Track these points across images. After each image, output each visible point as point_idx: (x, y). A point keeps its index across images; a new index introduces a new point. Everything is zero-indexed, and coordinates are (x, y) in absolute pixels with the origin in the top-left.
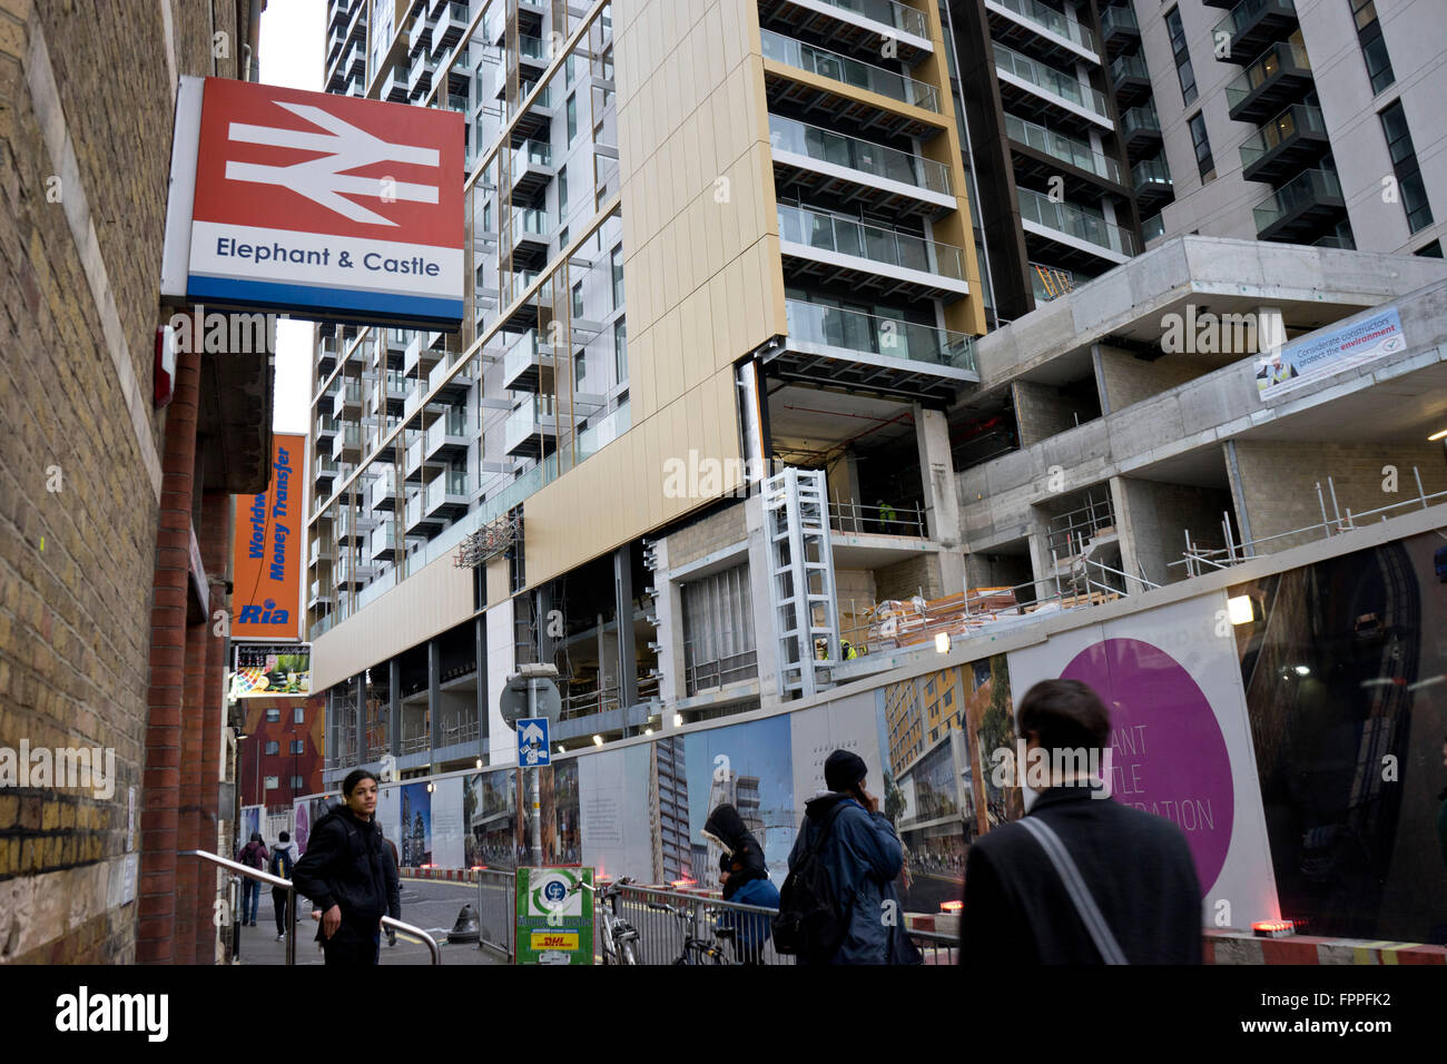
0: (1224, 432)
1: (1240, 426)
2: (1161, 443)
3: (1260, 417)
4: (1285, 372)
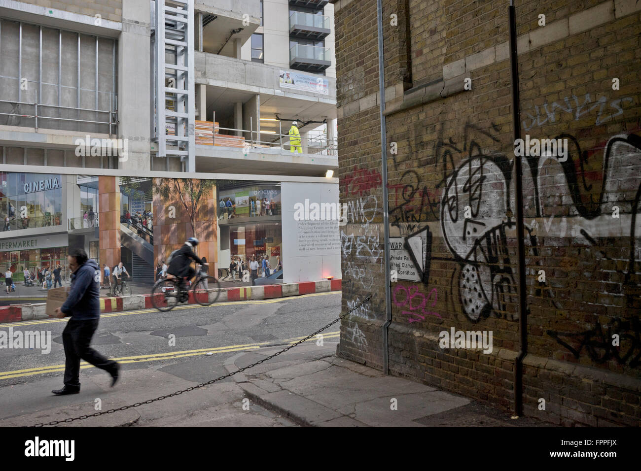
0: (263, 91)
1: (269, 92)
2: (233, 81)
3: (278, 92)
4: (290, 80)
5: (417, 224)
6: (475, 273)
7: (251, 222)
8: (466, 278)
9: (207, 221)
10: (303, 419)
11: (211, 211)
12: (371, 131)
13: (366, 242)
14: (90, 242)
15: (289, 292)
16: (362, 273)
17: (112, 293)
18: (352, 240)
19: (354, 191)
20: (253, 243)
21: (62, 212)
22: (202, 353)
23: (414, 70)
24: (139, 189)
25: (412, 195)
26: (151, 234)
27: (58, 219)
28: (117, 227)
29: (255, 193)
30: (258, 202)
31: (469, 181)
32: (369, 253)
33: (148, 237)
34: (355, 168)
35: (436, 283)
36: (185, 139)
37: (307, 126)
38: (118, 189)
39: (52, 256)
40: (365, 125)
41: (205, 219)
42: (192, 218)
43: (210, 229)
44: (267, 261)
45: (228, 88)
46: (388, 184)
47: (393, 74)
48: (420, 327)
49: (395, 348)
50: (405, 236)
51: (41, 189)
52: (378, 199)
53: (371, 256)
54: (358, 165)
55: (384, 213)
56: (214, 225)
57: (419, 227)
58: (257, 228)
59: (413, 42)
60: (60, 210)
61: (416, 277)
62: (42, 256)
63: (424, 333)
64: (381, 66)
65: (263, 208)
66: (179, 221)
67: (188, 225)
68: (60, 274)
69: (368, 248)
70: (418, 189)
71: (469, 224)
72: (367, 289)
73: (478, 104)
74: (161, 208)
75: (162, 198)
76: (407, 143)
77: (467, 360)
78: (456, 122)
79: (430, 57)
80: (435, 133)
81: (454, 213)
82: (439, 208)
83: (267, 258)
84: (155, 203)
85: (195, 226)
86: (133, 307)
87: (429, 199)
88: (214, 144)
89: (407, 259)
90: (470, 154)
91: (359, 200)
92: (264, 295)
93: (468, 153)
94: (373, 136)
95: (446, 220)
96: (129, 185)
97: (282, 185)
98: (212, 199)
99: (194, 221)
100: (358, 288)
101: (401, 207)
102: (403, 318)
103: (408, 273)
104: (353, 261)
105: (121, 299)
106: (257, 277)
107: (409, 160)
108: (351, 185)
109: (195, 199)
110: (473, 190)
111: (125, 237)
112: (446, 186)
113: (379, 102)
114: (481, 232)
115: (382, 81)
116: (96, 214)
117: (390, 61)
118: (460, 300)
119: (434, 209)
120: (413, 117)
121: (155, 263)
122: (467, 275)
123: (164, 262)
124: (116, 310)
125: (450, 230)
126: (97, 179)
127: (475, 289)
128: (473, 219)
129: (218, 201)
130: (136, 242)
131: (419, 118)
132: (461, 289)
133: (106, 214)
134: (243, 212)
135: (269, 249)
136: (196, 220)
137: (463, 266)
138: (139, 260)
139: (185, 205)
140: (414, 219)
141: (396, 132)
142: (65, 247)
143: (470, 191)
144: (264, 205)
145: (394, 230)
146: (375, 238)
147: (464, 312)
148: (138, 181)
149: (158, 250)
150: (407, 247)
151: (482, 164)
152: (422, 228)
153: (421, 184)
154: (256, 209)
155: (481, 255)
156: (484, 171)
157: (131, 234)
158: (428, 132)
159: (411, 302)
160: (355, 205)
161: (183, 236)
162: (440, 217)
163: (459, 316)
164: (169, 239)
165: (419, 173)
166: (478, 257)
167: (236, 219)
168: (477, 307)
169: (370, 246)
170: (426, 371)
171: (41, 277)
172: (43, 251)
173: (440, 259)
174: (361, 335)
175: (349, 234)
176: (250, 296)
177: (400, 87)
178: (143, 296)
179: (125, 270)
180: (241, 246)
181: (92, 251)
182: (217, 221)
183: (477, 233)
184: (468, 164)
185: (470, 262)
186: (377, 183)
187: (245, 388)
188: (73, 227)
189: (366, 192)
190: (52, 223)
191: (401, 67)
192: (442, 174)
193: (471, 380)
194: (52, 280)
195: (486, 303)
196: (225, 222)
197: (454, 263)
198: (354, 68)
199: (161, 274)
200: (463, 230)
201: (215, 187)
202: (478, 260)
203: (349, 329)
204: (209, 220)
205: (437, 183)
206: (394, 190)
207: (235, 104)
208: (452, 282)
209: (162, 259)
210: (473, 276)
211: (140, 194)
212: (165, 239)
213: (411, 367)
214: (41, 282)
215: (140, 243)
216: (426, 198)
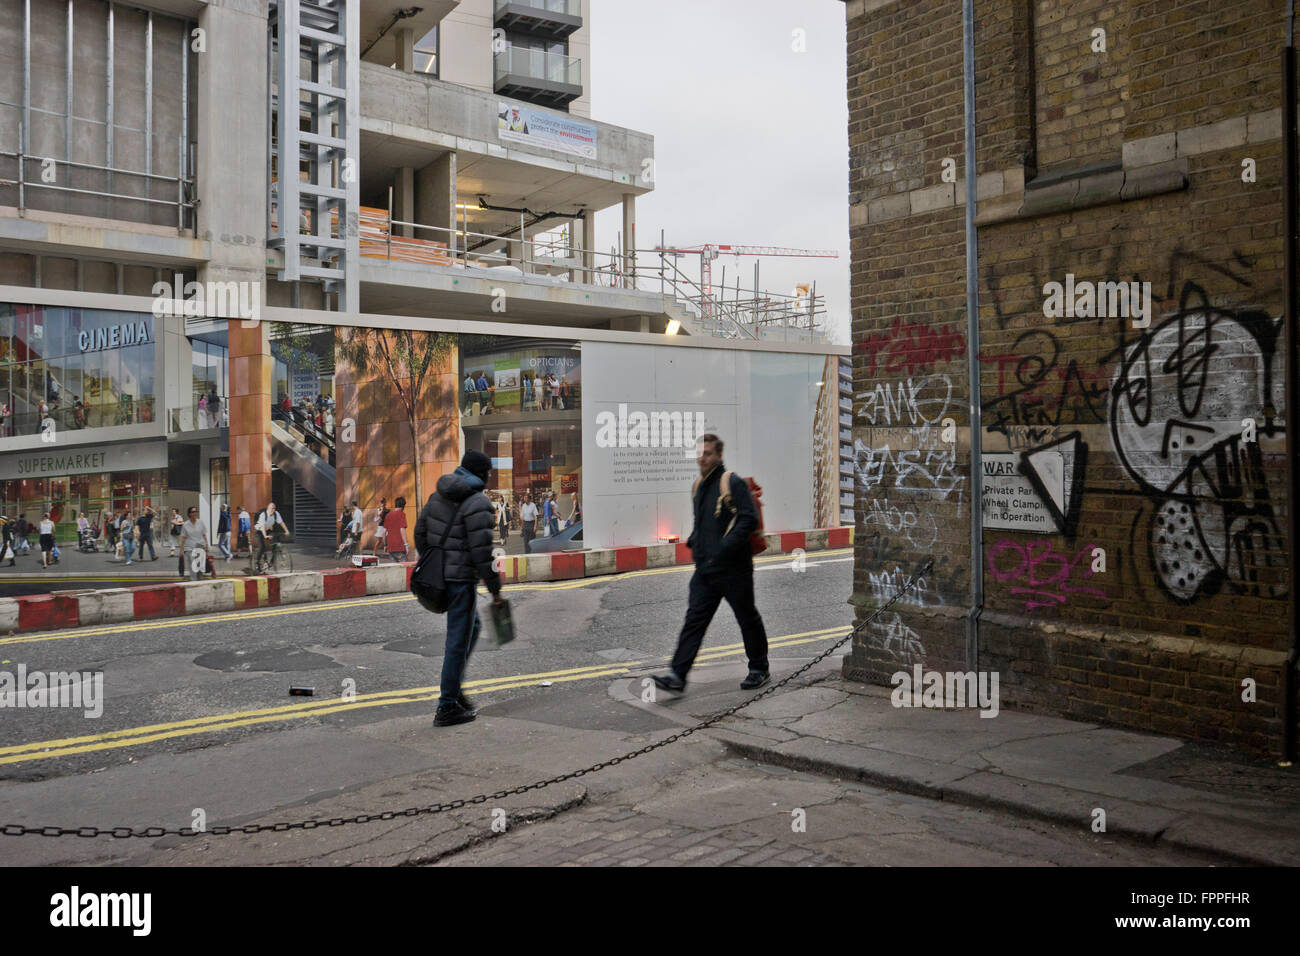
0: (465, 145)
1: (478, 148)
2: (402, 121)
3: (495, 150)
4: (520, 125)
5: (1052, 429)
6: (1188, 516)
7: (524, 424)
8: (1166, 525)
9: (440, 419)
10: (905, 780)
11: (448, 399)
12: (939, 254)
13: (921, 461)
14: (211, 460)
15: (598, 567)
16: (909, 518)
17: (255, 567)
18: (884, 458)
19: (892, 366)
20: (527, 465)
21: (155, 394)
22: (532, 683)
23: (1041, 145)
24: (308, 349)
25: (1040, 376)
26: (331, 444)
27: (147, 408)
28: (265, 429)
29: (533, 362)
30: (538, 382)
31: (1179, 352)
32: (929, 481)
33: (325, 451)
34: (896, 322)
35: (1096, 536)
36: (337, 243)
37: (542, 222)
38: (266, 349)
39: (135, 489)
40: (924, 241)
41: (436, 414)
42: (411, 412)
43: (446, 436)
44: (553, 503)
45: (392, 136)
46: (981, 354)
47: (999, 149)
48: (1054, 615)
49: (995, 656)
50: (1022, 450)
51: (113, 343)
52: (954, 381)
53: (933, 486)
54: (905, 317)
55: (972, 408)
56: (453, 426)
57: (1055, 433)
58: (534, 435)
59: (1040, 91)
60: (151, 389)
61: (1048, 525)
62: (116, 487)
63: (1065, 626)
64: (970, 134)
65: (546, 393)
66: (387, 419)
67: (403, 428)
68: (152, 526)
69: (925, 472)
70: (1054, 364)
71: (1175, 429)
72: (921, 548)
73: (1204, 217)
74: (351, 390)
75: (353, 369)
76: (1031, 279)
77: (1171, 670)
78: (1151, 245)
79: (1082, 121)
80: (1100, 264)
81: (1141, 411)
82: (1106, 400)
83: (554, 497)
84: (339, 379)
85: (416, 429)
86: (299, 598)
87: (1081, 384)
88: (389, 257)
89: (1026, 492)
90: (1183, 303)
91: (905, 383)
92: (550, 573)
93: (1176, 303)
94: (945, 263)
95: (1122, 421)
96: (289, 341)
97: (584, 348)
98: (450, 372)
99: (416, 418)
100: (900, 548)
101: (1011, 397)
102: (1013, 601)
103: (1027, 517)
104: (886, 497)
105: (277, 580)
106: (533, 536)
107: (1034, 310)
108: (883, 354)
109: (417, 372)
110: (1188, 369)
111: (280, 451)
112: (1123, 361)
113: (962, 199)
114: (1204, 443)
115: (971, 162)
116: (222, 400)
117: (994, 123)
118: (1153, 566)
119: (1094, 401)
120: (1046, 233)
121: (339, 505)
122: (1169, 520)
123: (355, 504)
124: (267, 603)
125: (1132, 439)
126: (224, 326)
127: (1188, 545)
128: (1186, 421)
129: (462, 377)
130: (302, 459)
131: (1060, 234)
132: (1156, 544)
133: (244, 400)
134: (507, 402)
135: (557, 479)
136: (419, 416)
137: (1159, 505)
138: (307, 498)
139: (398, 385)
140: (1042, 418)
141: (1004, 257)
142: (162, 469)
143: (1180, 372)
144: (549, 389)
145: (993, 439)
146: (945, 453)
147: (1162, 586)
148: (306, 332)
149: (344, 477)
150: (1026, 470)
151: (1209, 325)
152: (1062, 436)
153: (1062, 355)
154: (533, 395)
155: (1204, 484)
156: (1213, 337)
157: (293, 444)
158: (1083, 260)
159: (1033, 571)
160: (895, 391)
161: (394, 449)
162: (1108, 417)
163: (1148, 594)
164: (366, 455)
165: (1058, 335)
166: (1195, 489)
167: (494, 417)
168: (1191, 576)
169: (933, 470)
170: (1071, 694)
171: (113, 533)
172: (117, 477)
173: (1108, 491)
174: (910, 635)
175: (878, 446)
176: (524, 574)
177: (1017, 176)
178: (320, 575)
179: (280, 520)
180: (505, 471)
181: (216, 479)
182: (461, 419)
183: (1196, 444)
184: (1176, 324)
185: (1178, 498)
186: (954, 352)
187: (720, 737)
188: (178, 426)
189: (922, 367)
190: (135, 418)
191: (1019, 137)
192: (1114, 338)
193: (1179, 704)
194: (136, 540)
195: (1212, 568)
196: (474, 422)
197: (1139, 498)
198: (899, 131)
199: (350, 528)
200: (1161, 441)
201: (457, 349)
202: (1194, 493)
203: (876, 626)
204: (444, 416)
205: (1102, 354)
206: (996, 365)
207: (399, 171)
208: (1133, 531)
209: (353, 496)
210: (1183, 521)
211: (311, 359)
212: (359, 456)
213: (1034, 689)
214: (113, 543)
215: (310, 462)
216: (1075, 381)
